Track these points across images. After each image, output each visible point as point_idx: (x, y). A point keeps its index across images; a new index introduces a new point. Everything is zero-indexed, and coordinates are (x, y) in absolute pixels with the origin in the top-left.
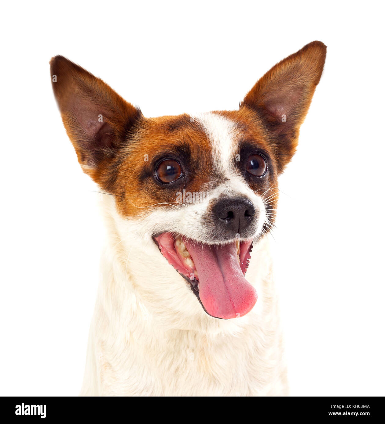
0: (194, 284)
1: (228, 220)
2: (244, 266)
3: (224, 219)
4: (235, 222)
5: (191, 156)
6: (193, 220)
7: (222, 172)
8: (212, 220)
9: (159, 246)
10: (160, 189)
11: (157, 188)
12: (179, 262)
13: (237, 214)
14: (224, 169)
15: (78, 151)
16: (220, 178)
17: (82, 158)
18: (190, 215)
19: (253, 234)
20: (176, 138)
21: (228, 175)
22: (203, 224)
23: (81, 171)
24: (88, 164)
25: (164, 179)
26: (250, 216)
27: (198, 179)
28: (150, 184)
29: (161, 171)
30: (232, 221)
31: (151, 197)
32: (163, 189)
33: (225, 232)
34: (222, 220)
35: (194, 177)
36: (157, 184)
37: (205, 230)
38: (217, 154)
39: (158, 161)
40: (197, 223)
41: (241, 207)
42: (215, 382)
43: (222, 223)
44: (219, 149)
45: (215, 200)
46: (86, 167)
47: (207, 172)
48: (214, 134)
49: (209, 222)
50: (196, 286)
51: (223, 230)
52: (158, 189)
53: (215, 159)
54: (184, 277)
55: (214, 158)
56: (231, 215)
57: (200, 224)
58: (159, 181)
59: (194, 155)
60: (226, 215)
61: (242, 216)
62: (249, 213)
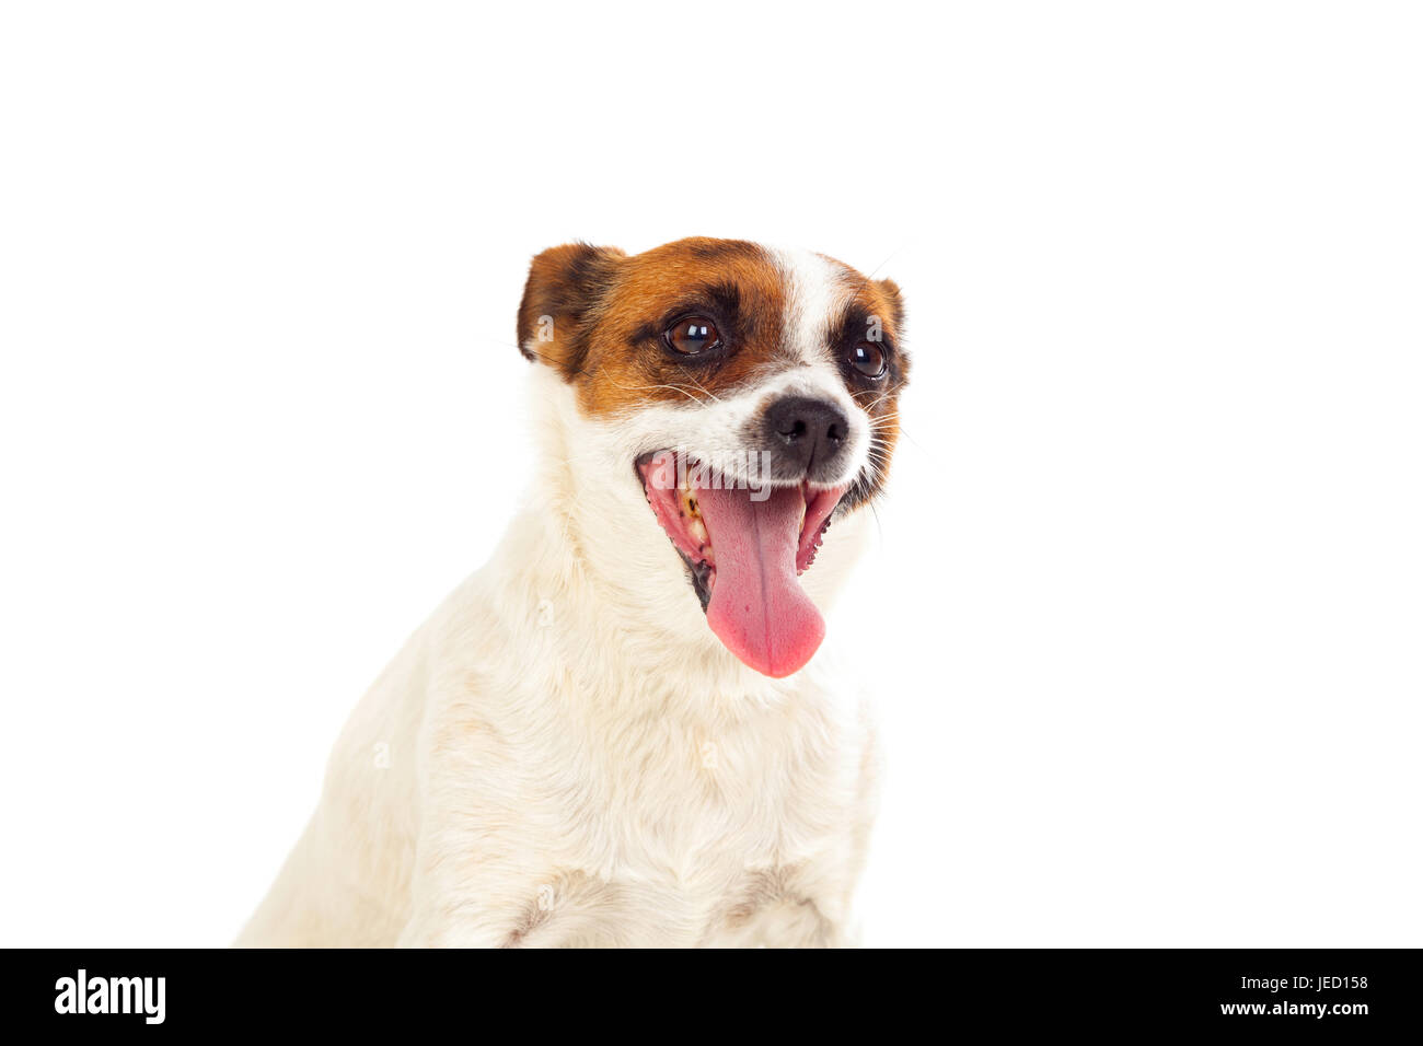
0: (699, 575)
1: (793, 439)
2: (805, 558)
3: (785, 434)
4: (805, 443)
5: (742, 307)
6: (724, 429)
7: (797, 351)
8: (760, 433)
9: (644, 485)
10: (668, 363)
11: (663, 361)
12: (678, 524)
13: (812, 428)
14: (802, 343)
16: (793, 359)
18: (720, 420)
19: (837, 476)
20: (712, 274)
21: (807, 356)
22: (742, 438)
25: (680, 346)
26: (839, 439)
27: (747, 354)
28: (652, 353)
29: (678, 330)
30: (801, 441)
31: (646, 377)
32: (675, 364)
33: (783, 462)
34: (779, 436)
35: (740, 349)
36: (666, 351)
38: (794, 313)
39: (674, 318)
40: (731, 435)
41: (822, 417)
42: (715, 796)
43: (780, 441)
44: (802, 303)
45: (774, 395)
47: (768, 344)
48: (796, 273)
49: (755, 436)
50: (705, 579)
51: (778, 457)
52: (665, 363)
53: (788, 321)
54: (683, 557)
55: (787, 318)
56: (799, 429)
57: (735, 437)
58: (670, 348)
59: (746, 308)
60: (789, 427)
61: (823, 435)
62: (838, 433)
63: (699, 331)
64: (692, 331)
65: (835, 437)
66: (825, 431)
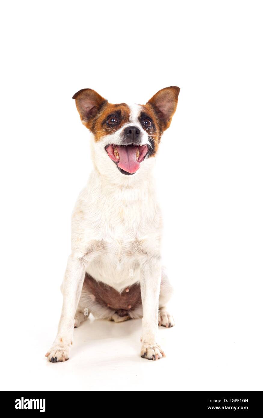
3: (128, 133)
9: (107, 152)
13: (132, 131)
15: (81, 116)
17: (82, 119)
20: (116, 109)
21: (134, 122)
23: (82, 123)
24: (85, 121)
28: (105, 126)
29: (109, 120)
30: (131, 134)
33: (128, 140)
35: (121, 122)
37: (121, 139)
41: (134, 129)
45: (126, 127)
46: (83, 122)
47: (126, 121)
49: (122, 135)
51: (127, 138)
52: (108, 127)
53: (131, 117)
56: (130, 132)
57: (119, 136)
58: (108, 124)
59: (122, 114)
60: (128, 132)
61: (135, 133)
62: (138, 132)
63: (113, 120)
64: (112, 120)
65: (138, 133)
66: (135, 132)
